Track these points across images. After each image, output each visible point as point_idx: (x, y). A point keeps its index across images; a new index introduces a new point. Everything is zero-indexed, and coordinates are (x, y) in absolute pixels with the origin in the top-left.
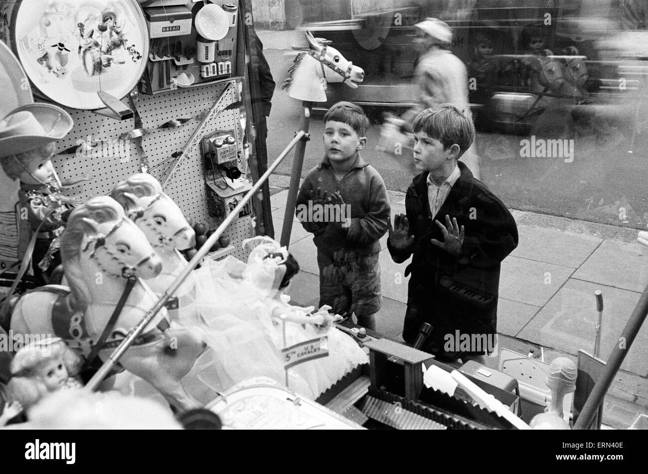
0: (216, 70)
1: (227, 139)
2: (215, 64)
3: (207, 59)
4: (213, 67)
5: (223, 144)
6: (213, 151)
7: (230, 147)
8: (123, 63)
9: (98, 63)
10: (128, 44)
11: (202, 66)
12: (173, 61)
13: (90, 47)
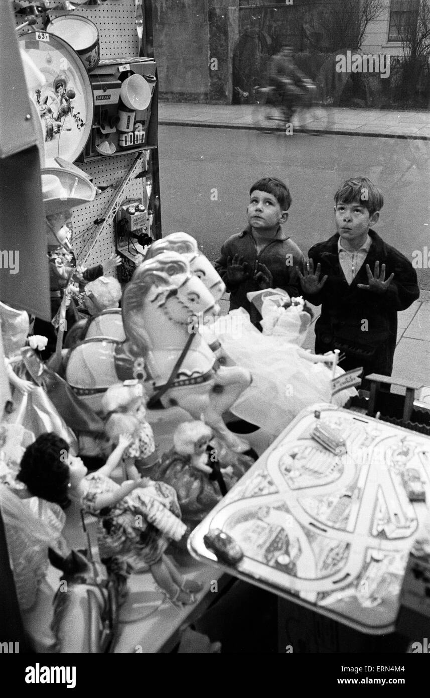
0: (133, 140)
1: (138, 206)
2: (132, 134)
3: (128, 128)
4: (131, 136)
5: (136, 211)
6: (126, 219)
7: (141, 215)
8: (70, 130)
9: (50, 129)
10: (74, 112)
11: (121, 135)
12: (98, 129)
13: (44, 113)
